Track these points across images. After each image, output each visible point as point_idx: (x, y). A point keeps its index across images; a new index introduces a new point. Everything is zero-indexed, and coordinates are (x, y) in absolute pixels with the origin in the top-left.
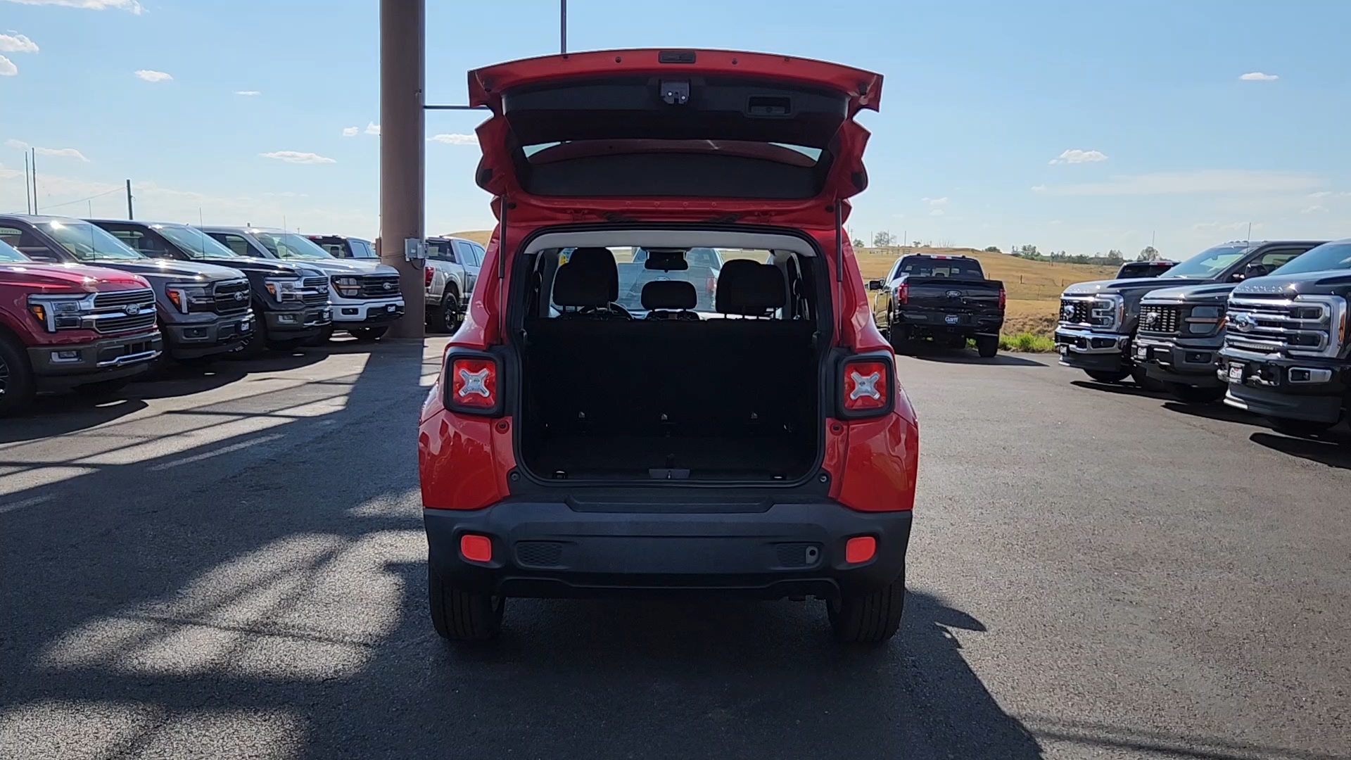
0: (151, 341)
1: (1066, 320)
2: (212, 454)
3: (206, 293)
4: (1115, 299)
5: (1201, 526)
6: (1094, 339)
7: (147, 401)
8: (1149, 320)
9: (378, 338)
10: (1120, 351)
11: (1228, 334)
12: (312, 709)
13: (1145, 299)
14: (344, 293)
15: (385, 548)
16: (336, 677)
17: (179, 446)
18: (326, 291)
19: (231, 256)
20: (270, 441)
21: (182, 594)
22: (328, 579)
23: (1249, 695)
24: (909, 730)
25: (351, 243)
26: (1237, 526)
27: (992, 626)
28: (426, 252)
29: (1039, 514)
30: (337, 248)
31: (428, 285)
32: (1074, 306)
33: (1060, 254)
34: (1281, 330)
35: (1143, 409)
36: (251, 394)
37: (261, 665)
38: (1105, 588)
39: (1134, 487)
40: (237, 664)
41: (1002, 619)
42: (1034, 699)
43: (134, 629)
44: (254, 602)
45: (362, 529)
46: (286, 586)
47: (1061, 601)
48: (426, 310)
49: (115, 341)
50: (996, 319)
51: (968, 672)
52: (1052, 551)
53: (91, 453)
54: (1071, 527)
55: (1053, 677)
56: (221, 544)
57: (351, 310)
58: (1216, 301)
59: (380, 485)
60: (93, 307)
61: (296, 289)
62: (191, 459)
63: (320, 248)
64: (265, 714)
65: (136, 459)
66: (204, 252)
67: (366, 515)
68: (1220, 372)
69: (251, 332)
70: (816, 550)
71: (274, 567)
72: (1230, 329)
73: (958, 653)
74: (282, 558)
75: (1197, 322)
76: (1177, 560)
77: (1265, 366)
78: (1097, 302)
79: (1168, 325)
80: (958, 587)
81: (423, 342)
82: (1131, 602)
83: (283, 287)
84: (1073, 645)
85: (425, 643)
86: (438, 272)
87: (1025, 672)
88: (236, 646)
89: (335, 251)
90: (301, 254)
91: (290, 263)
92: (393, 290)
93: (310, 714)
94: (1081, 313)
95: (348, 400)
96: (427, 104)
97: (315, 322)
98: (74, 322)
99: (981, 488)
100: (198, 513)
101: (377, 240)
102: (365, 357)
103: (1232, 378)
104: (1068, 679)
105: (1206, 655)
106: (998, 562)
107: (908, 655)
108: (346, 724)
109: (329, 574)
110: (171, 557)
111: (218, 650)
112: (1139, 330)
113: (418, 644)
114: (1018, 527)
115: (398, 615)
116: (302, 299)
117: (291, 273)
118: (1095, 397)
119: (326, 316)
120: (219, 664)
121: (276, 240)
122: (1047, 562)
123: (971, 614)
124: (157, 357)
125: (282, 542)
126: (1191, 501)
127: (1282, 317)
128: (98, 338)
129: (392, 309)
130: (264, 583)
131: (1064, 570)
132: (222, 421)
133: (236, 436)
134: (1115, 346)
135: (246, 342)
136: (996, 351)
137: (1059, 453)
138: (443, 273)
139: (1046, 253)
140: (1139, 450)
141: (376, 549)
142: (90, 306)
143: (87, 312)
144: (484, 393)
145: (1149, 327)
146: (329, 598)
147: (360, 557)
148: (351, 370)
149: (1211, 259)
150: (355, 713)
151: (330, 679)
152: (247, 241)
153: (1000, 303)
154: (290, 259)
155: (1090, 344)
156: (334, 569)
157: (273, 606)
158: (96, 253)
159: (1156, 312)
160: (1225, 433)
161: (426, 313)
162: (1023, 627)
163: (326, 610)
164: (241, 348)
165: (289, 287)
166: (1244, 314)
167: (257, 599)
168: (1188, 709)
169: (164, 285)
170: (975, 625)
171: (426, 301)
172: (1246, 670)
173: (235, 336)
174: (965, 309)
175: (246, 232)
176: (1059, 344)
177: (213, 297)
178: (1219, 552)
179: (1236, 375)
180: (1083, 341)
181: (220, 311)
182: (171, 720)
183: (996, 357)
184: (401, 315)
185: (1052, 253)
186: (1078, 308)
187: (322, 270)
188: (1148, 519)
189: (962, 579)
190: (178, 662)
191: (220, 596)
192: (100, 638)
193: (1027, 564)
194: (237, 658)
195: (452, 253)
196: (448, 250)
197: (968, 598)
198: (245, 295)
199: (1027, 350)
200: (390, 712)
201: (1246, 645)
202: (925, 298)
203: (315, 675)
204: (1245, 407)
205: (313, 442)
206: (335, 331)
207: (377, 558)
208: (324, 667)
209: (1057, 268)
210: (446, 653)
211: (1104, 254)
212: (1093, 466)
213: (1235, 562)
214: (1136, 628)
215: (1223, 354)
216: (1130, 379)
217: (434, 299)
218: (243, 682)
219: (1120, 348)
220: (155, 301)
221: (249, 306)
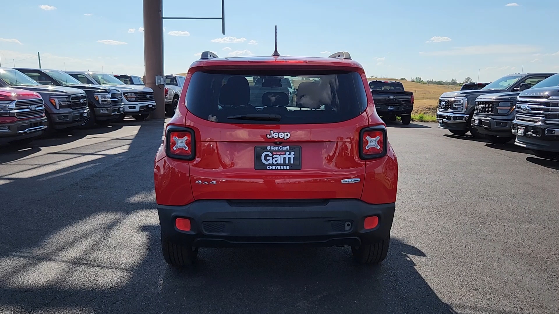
0: (42, 122)
1: (441, 108)
2: (68, 172)
3: (67, 100)
4: (464, 99)
5: (514, 201)
6: (454, 116)
7: (41, 148)
8: (480, 108)
9: (145, 119)
10: (465, 121)
11: (517, 114)
12: (104, 304)
13: (478, 99)
14: (130, 99)
15: (144, 217)
16: (117, 286)
17: (53, 169)
18: (121, 99)
19: (79, 84)
20: (94, 166)
21: (47, 242)
22: (116, 234)
23: (556, 289)
24: (396, 311)
25: (133, 79)
26: (530, 201)
27: (428, 253)
28: (165, 81)
29: (441, 197)
30: (127, 80)
31: (166, 96)
32: (445, 102)
33: (431, 80)
34: (541, 112)
35: (477, 147)
36: (88, 144)
37: (81, 280)
38: (477, 233)
39: (481, 183)
40: (69, 280)
41: (432, 250)
42: (455, 293)
43: (21, 261)
44: (80, 246)
45: (133, 208)
46: (95, 238)
47: (458, 240)
48: (165, 106)
49: (26, 121)
50: (410, 108)
51: (421, 278)
52: (450, 214)
53: (13, 173)
54: (456, 203)
55: (462, 281)
56: (68, 216)
57: (133, 107)
58: (510, 100)
59: (143, 186)
60: (15, 107)
61: (107, 98)
62: (58, 175)
63: (119, 80)
64: (80, 307)
65: (33, 175)
66: (67, 82)
67: (136, 201)
68: (513, 131)
69: (88, 117)
70: (350, 223)
71: (91, 228)
72: (517, 112)
73: (414, 268)
74: (95, 223)
75: (501, 108)
76: (507, 218)
77: (534, 128)
78: (455, 101)
79: (488, 110)
80: (410, 233)
81: (164, 120)
82: (490, 240)
83: (102, 97)
84: (468, 263)
85: (161, 267)
86: (170, 90)
87: (447, 278)
88: (70, 270)
89: (126, 82)
90: (110, 83)
91: (105, 87)
92: (151, 98)
93: (102, 307)
94: (448, 105)
95: (130, 147)
96: (164, 17)
97: (117, 112)
98: (6, 113)
99: (413, 184)
100: (58, 201)
101: (143, 76)
102: (139, 127)
103: (519, 133)
104: (469, 281)
105: (531, 267)
106: (426, 221)
107: (391, 269)
108: (121, 312)
109: (117, 231)
110: (44, 223)
111: (61, 272)
112: (475, 112)
113: (157, 267)
114: (433, 203)
115: (148, 252)
116: (110, 102)
117: (105, 91)
118: (455, 142)
119: (121, 109)
120: (60, 279)
121: (100, 77)
122: (448, 220)
123: (417, 248)
124: (45, 128)
125: (96, 215)
126: (507, 189)
127: (542, 106)
128: (18, 121)
129: (150, 106)
130: (85, 236)
131: (457, 224)
132: (74, 157)
133: (79, 164)
134: (463, 119)
135: (87, 121)
136: (410, 122)
137: (444, 167)
138: (173, 90)
139: (425, 80)
140: (479, 165)
141: (139, 218)
142: (13, 106)
143: (12, 109)
144: (186, 148)
145: (480, 111)
146: (116, 243)
147: (132, 222)
148: (132, 133)
149: (504, 81)
150: (125, 306)
151: (114, 287)
152: (86, 77)
153: (412, 102)
154: (105, 85)
155: (452, 119)
156: (119, 229)
157: (89, 248)
158: (17, 83)
159: (483, 104)
160: (515, 157)
161: (165, 108)
162: (443, 254)
163: (114, 250)
164: (84, 124)
165: (105, 97)
166: (525, 105)
167: (82, 244)
168: (529, 297)
169: (48, 97)
170: (421, 254)
171: (166, 103)
172: (552, 275)
173: (81, 119)
174: (396, 104)
175: (86, 73)
176: (438, 119)
177: (70, 102)
178: (525, 214)
179: (521, 132)
180: (449, 117)
181: (74, 108)
182: (33, 312)
183: (409, 124)
184: (155, 109)
185: (428, 80)
186: (447, 103)
187: (119, 89)
188: (490, 198)
189: (411, 229)
190: (41, 279)
191: (64, 243)
192: (4, 266)
193: (439, 221)
194: (70, 276)
195: (176, 82)
196: (175, 80)
197: (415, 239)
198: (85, 101)
199: (422, 121)
200: (142, 305)
201: (549, 261)
202: (380, 100)
203: (107, 285)
204: (525, 146)
205: (114, 166)
206: (126, 116)
207: (140, 223)
208: (111, 281)
209: (430, 86)
210: (170, 272)
211: (450, 80)
212: (460, 173)
213: (533, 219)
214: (495, 253)
215: (514, 123)
216: (469, 133)
217: (169, 102)
218: (71, 289)
219: (465, 120)
220: (43, 104)
221: (87, 106)
